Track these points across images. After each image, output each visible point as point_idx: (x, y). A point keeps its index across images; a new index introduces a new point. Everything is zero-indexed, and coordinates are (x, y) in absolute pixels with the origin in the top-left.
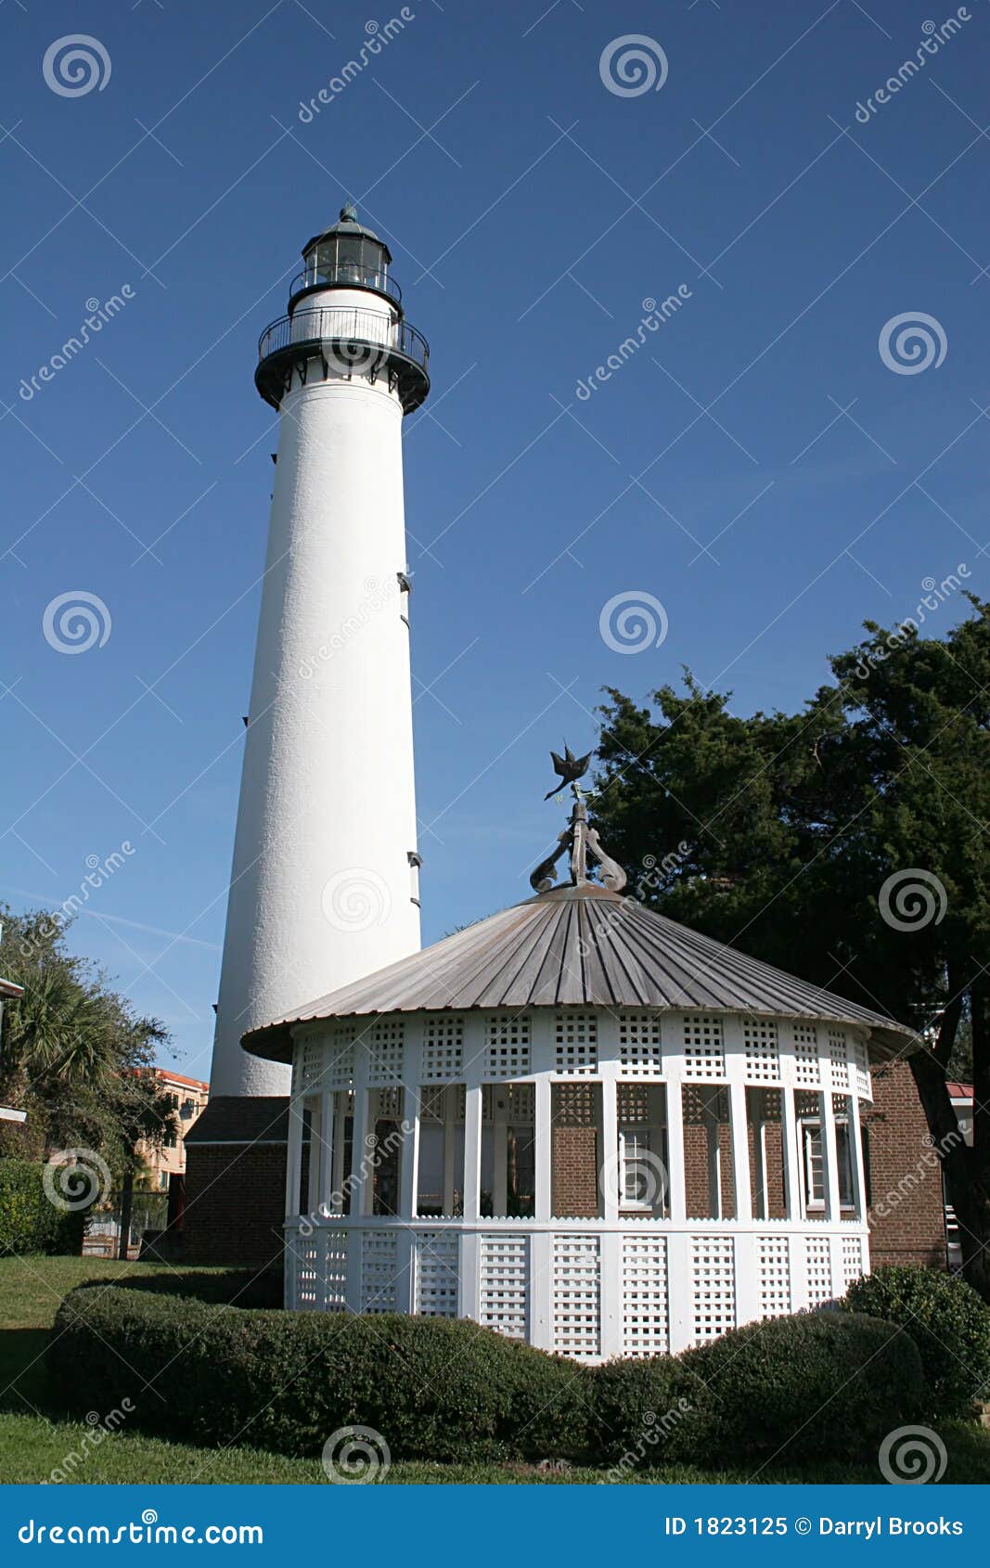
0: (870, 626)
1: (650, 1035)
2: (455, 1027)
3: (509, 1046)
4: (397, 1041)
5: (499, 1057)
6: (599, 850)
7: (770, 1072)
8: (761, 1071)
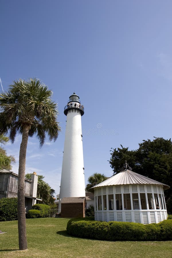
0: (144, 141)
1: (136, 187)
2: (112, 188)
3: (118, 190)
4: (105, 189)
5: (117, 191)
6: (128, 166)
7: (150, 191)
8: (149, 191)
